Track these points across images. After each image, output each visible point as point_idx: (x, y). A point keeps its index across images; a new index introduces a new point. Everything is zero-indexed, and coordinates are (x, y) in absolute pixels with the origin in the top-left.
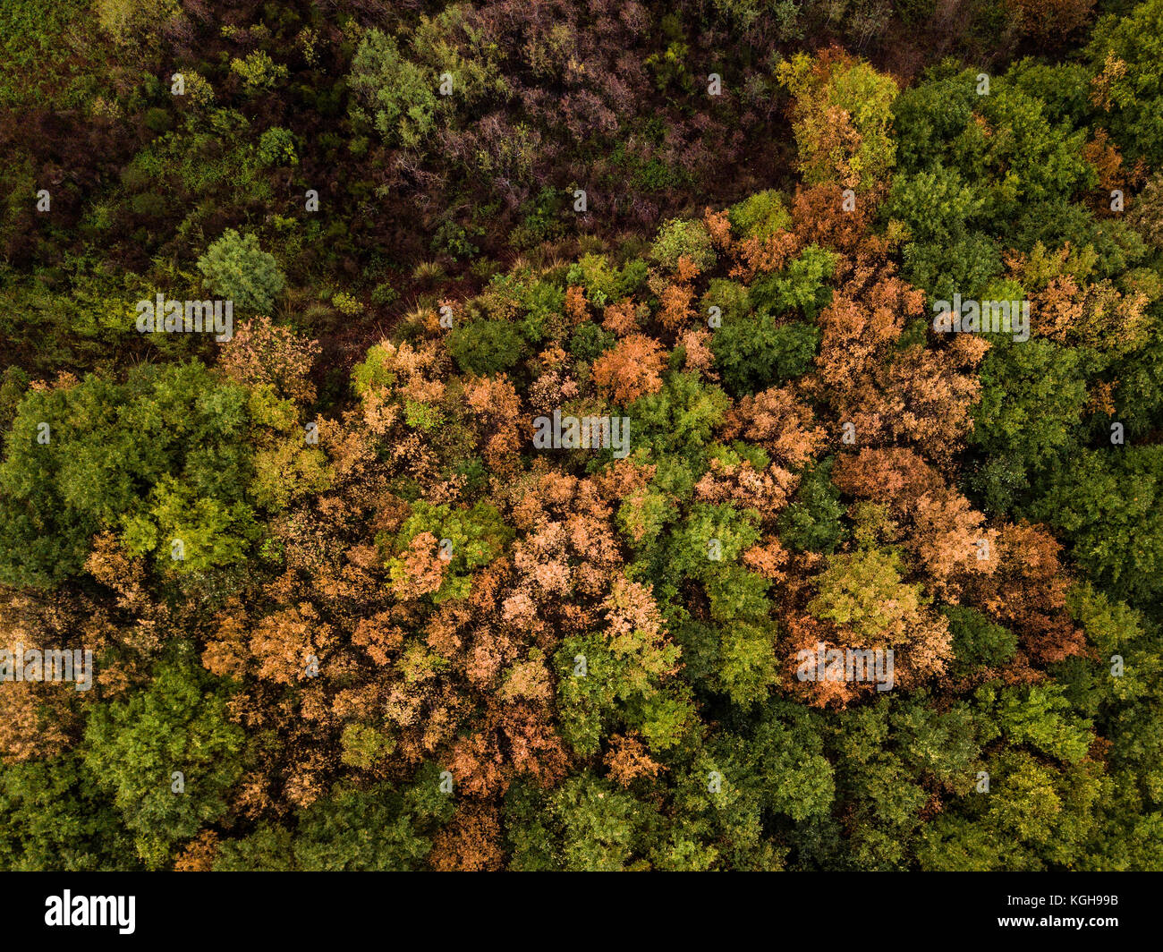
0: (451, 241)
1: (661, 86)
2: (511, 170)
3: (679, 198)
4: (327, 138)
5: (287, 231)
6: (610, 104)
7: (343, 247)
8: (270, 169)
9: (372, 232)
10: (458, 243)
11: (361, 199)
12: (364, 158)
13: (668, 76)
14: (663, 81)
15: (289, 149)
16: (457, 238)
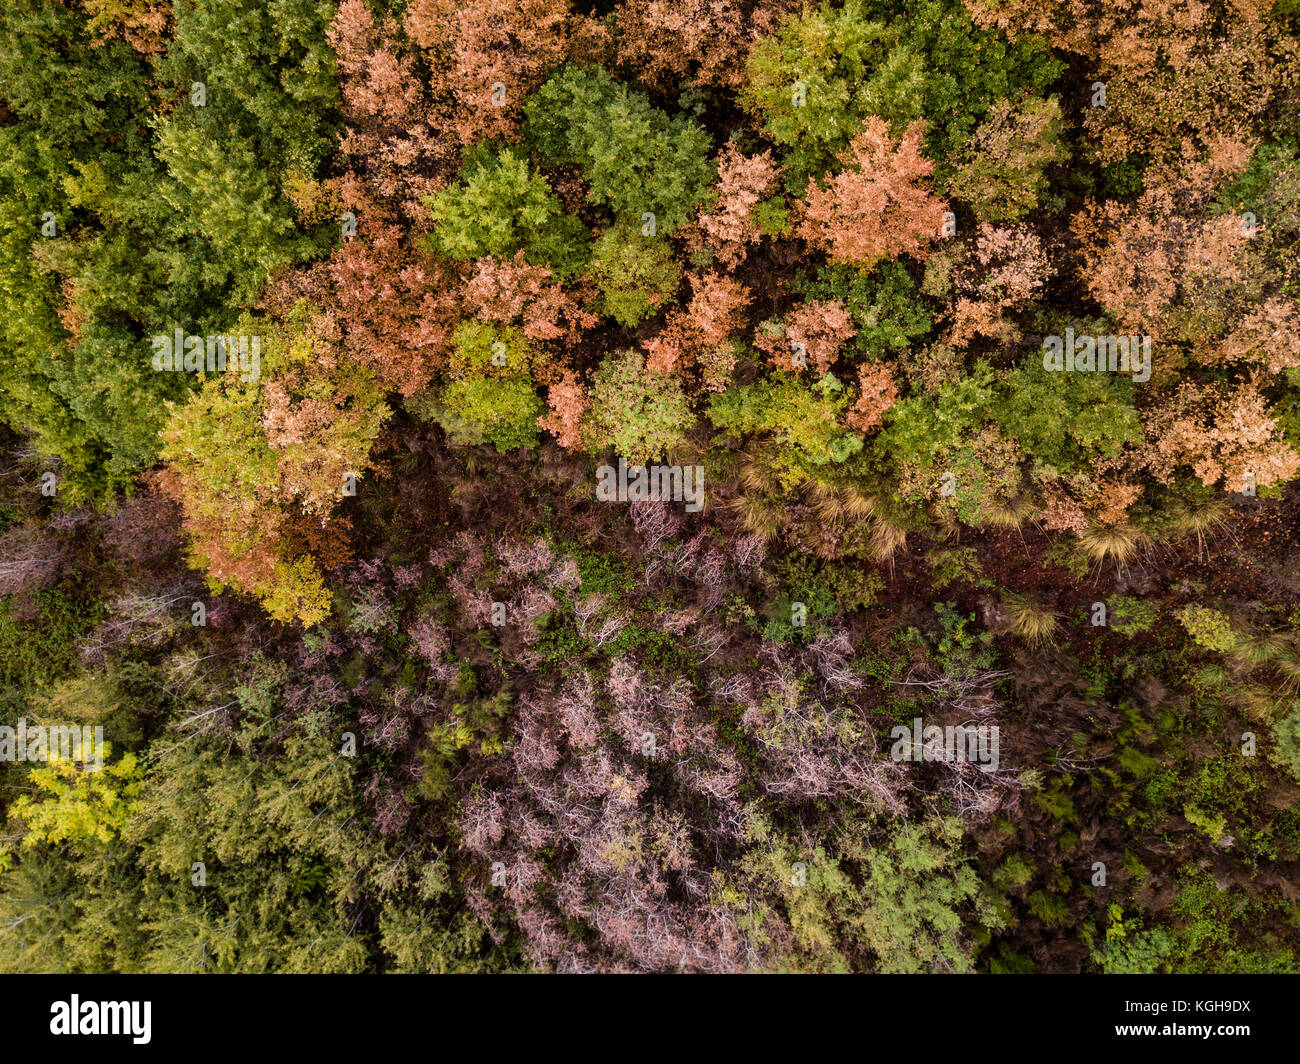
0: (966, 643)
1: (506, 697)
2: (818, 691)
3: (581, 520)
4: (1050, 914)
5: (1208, 807)
6: (604, 705)
7: (1149, 728)
8: (1161, 919)
9: (1084, 725)
10: (959, 636)
11: (1065, 787)
12: (1016, 848)
13: (486, 706)
14: (497, 704)
15: (1117, 931)
16: (956, 644)
